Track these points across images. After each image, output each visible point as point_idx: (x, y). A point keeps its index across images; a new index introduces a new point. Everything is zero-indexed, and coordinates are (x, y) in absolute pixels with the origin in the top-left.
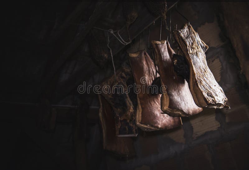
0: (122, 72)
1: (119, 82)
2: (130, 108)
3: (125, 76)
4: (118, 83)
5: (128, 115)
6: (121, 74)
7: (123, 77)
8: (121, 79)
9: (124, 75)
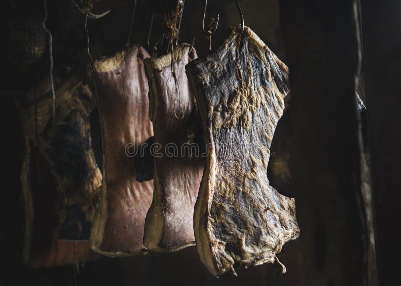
0: (84, 84)
1: (73, 108)
2: (95, 174)
3: (90, 94)
4: (70, 111)
5: (88, 192)
6: (80, 89)
7: (83, 97)
8: (78, 100)
9: (87, 90)
